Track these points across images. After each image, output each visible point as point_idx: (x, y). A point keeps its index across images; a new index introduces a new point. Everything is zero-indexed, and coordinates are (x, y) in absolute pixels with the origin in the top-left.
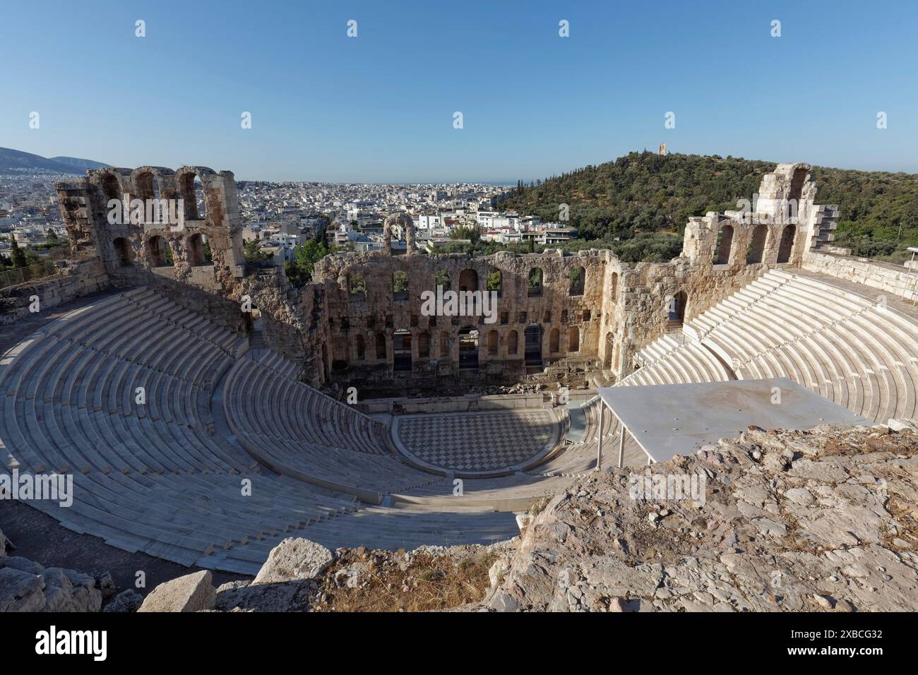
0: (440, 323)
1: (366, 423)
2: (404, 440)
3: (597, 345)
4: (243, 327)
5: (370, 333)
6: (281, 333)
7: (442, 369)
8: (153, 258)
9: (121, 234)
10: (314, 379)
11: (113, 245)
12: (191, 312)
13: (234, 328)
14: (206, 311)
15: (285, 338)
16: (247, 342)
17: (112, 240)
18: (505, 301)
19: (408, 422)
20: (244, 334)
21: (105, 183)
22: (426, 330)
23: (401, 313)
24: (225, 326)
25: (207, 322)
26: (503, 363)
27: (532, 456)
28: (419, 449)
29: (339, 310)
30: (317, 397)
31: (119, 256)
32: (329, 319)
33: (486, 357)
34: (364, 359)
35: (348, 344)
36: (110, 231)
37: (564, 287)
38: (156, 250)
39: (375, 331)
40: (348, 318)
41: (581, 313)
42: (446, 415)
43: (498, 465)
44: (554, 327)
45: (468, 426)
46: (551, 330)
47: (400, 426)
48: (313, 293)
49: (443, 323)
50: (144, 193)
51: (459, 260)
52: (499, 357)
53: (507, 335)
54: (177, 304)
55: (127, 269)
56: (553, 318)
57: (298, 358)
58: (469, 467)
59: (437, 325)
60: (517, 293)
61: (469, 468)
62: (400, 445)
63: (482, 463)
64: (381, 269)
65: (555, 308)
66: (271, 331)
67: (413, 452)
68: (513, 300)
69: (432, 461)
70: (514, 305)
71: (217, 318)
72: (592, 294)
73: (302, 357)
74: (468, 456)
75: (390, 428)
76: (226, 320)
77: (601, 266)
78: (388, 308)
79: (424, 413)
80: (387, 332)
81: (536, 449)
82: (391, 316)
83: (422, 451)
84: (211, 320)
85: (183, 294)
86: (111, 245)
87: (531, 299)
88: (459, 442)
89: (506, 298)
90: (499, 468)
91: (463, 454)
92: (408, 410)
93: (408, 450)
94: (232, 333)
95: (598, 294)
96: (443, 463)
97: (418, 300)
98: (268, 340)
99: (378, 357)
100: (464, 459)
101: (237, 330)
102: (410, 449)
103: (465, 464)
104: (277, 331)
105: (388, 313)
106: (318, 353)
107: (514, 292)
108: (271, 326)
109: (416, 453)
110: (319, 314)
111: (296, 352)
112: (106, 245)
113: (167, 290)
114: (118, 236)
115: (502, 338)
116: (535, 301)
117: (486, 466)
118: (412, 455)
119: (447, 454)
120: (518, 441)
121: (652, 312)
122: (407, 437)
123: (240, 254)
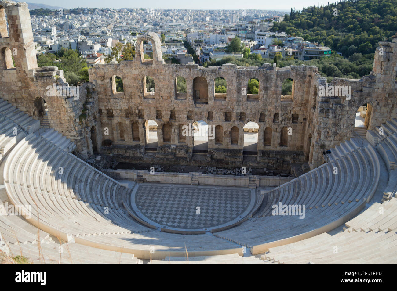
0: (178, 117)
1: (113, 186)
2: (138, 200)
3: (302, 143)
4: (36, 112)
5: (128, 122)
6: (60, 119)
7: (179, 152)
10: (83, 152)
12: (4, 101)
13: (31, 113)
14: (13, 101)
15: (63, 122)
16: (39, 122)
18: (228, 103)
19: (145, 188)
20: (37, 118)
22: (168, 122)
23: (150, 108)
24: (25, 112)
25: (14, 108)
26: (226, 151)
27: (225, 222)
28: (146, 208)
29: (106, 104)
30: (79, 164)
32: (99, 110)
33: (213, 145)
34: (124, 140)
35: (112, 129)
37: (276, 94)
39: (131, 121)
40: (112, 110)
41: (290, 116)
42: (174, 186)
43: (197, 225)
44: (268, 126)
45: (187, 195)
46: (265, 128)
47: (139, 190)
48: (86, 90)
49: (180, 117)
51: (192, 69)
52: (223, 146)
53: (229, 130)
56: (267, 119)
57: (71, 136)
58: (176, 224)
59: (176, 119)
60: (238, 97)
61: (176, 226)
62: (134, 205)
63: (186, 223)
64: (135, 75)
65: (269, 111)
66: (54, 116)
67: (141, 210)
68: (235, 103)
69: (152, 217)
70: (236, 107)
71: (20, 105)
72: (299, 101)
73: (74, 136)
74: (178, 217)
75: (132, 191)
76: (26, 107)
77: (307, 79)
78: (139, 104)
79: (158, 182)
80: (139, 122)
81: (230, 218)
82: (142, 109)
83: (147, 210)
84: (16, 107)
87: (249, 103)
88: (176, 206)
89: (230, 101)
90: (198, 228)
91: (176, 215)
92: (147, 180)
93: (138, 208)
94: (30, 116)
95: (304, 102)
96: (159, 219)
97: (162, 99)
98: (52, 122)
99: (134, 139)
100: (175, 218)
102: (140, 207)
103: (174, 222)
104: (57, 117)
105: (140, 108)
106: (87, 134)
107: (235, 96)
109: (142, 211)
110: (89, 106)
111: (70, 132)
115: (225, 132)
116: (252, 104)
117: (189, 225)
118: (140, 212)
119: (164, 214)
120: (220, 210)
121: (341, 119)
122: (140, 199)
123: (33, 61)
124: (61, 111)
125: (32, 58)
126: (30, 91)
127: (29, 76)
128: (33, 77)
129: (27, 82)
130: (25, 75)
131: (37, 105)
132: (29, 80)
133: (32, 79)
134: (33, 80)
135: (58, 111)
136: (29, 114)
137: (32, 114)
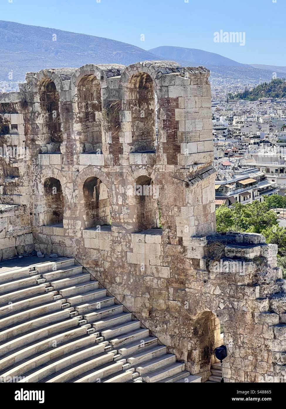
4: (196, 354)
8: (87, 214)
9: (53, 173)
11: (43, 190)
12: (125, 312)
13: (182, 354)
14: (145, 314)
17: (43, 181)
21: (44, 93)
24: (169, 347)
25: (145, 333)
31: (50, 206)
36: (41, 168)
38: (94, 200)
50: (87, 108)
54: (108, 296)
55: (54, 228)
71: (158, 329)
76: (172, 336)
84: (150, 332)
85: (118, 280)
86: (41, 188)
94: (179, 362)
101: (186, 359)
108: (238, 361)
112: (35, 188)
113: (98, 269)
114: (50, 175)
123: (206, 215)
124: (259, 358)
125: (205, 207)
126: (186, 292)
127: (190, 254)
128: (199, 257)
129: (184, 270)
130: (182, 250)
131: (200, 333)
132: (188, 264)
133: (196, 263)
134: (198, 265)
135: (250, 358)
136: (178, 356)
137: (185, 358)
